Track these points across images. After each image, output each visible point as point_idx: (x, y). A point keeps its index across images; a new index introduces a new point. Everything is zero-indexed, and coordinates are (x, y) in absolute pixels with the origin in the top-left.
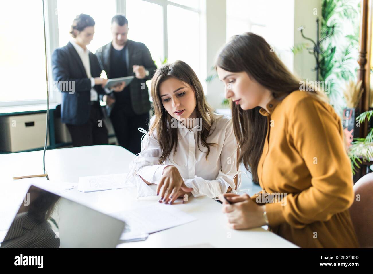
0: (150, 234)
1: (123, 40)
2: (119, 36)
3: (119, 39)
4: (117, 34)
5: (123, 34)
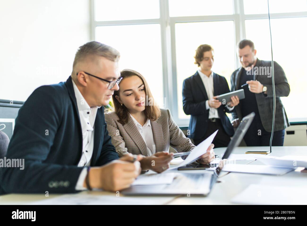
1: (248, 62)
2: (242, 58)
3: (242, 60)
4: (241, 57)
5: (246, 56)
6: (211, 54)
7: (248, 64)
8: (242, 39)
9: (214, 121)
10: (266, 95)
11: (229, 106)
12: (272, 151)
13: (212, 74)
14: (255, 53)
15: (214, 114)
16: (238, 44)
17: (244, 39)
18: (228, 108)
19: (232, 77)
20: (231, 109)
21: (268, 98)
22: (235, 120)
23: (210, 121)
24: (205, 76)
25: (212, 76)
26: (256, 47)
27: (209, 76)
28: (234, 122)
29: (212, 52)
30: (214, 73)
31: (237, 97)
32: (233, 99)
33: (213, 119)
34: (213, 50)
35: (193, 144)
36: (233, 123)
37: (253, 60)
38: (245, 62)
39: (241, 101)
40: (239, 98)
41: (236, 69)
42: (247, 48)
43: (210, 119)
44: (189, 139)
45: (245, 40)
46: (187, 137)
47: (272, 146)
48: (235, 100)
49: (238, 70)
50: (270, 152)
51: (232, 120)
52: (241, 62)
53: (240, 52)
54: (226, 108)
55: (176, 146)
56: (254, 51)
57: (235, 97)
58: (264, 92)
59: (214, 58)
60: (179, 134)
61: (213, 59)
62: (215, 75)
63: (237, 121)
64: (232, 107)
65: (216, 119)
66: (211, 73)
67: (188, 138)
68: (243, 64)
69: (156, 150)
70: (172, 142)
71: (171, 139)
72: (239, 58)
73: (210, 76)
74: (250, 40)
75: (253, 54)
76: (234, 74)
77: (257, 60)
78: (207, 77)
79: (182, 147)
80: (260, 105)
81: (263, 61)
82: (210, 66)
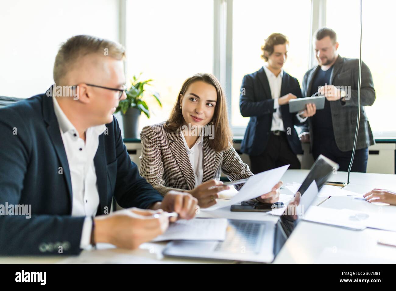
0: (368, 228)
1: (326, 57)
2: (319, 53)
3: (318, 55)
4: (317, 51)
5: (324, 50)
6: (285, 48)
7: (325, 60)
8: (320, 27)
9: (278, 134)
10: (344, 103)
11: (301, 116)
12: (349, 182)
13: (282, 73)
14: (337, 47)
15: (279, 125)
16: (315, 34)
17: (323, 28)
18: (299, 118)
19: (305, 78)
20: (302, 120)
21: (347, 107)
22: (305, 133)
23: (273, 134)
24: (273, 74)
25: (281, 75)
26: (338, 39)
27: (277, 76)
28: (303, 136)
29: (287, 45)
30: (284, 72)
31: (314, 105)
32: (309, 107)
33: (277, 131)
34: (288, 43)
35: (251, 172)
36: (301, 137)
37: (333, 56)
38: (323, 58)
39: (318, 111)
40: (316, 107)
41: (310, 69)
42: (327, 39)
43: (273, 132)
44: (248, 165)
45: (325, 28)
46: (244, 163)
47: (351, 172)
48: (312, 108)
49: (312, 69)
50: (347, 183)
51: (300, 133)
52: (317, 57)
53: (317, 45)
54: (296, 118)
55: (230, 173)
56: (336, 45)
57: (312, 105)
58: (342, 98)
59: (288, 54)
60: (235, 158)
61: (286, 54)
62: (285, 74)
63: (306, 135)
64: (304, 118)
65: (281, 132)
66: (280, 72)
67: (246, 164)
68: (320, 60)
69: (204, 175)
70: (225, 167)
71: (223, 163)
72: (315, 51)
73: (279, 76)
74: (331, 30)
75: (334, 48)
76: (308, 74)
77: (339, 56)
78: (274, 77)
79: (237, 174)
80: (335, 115)
81: (345, 58)
82: (281, 64)
